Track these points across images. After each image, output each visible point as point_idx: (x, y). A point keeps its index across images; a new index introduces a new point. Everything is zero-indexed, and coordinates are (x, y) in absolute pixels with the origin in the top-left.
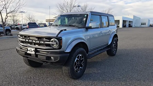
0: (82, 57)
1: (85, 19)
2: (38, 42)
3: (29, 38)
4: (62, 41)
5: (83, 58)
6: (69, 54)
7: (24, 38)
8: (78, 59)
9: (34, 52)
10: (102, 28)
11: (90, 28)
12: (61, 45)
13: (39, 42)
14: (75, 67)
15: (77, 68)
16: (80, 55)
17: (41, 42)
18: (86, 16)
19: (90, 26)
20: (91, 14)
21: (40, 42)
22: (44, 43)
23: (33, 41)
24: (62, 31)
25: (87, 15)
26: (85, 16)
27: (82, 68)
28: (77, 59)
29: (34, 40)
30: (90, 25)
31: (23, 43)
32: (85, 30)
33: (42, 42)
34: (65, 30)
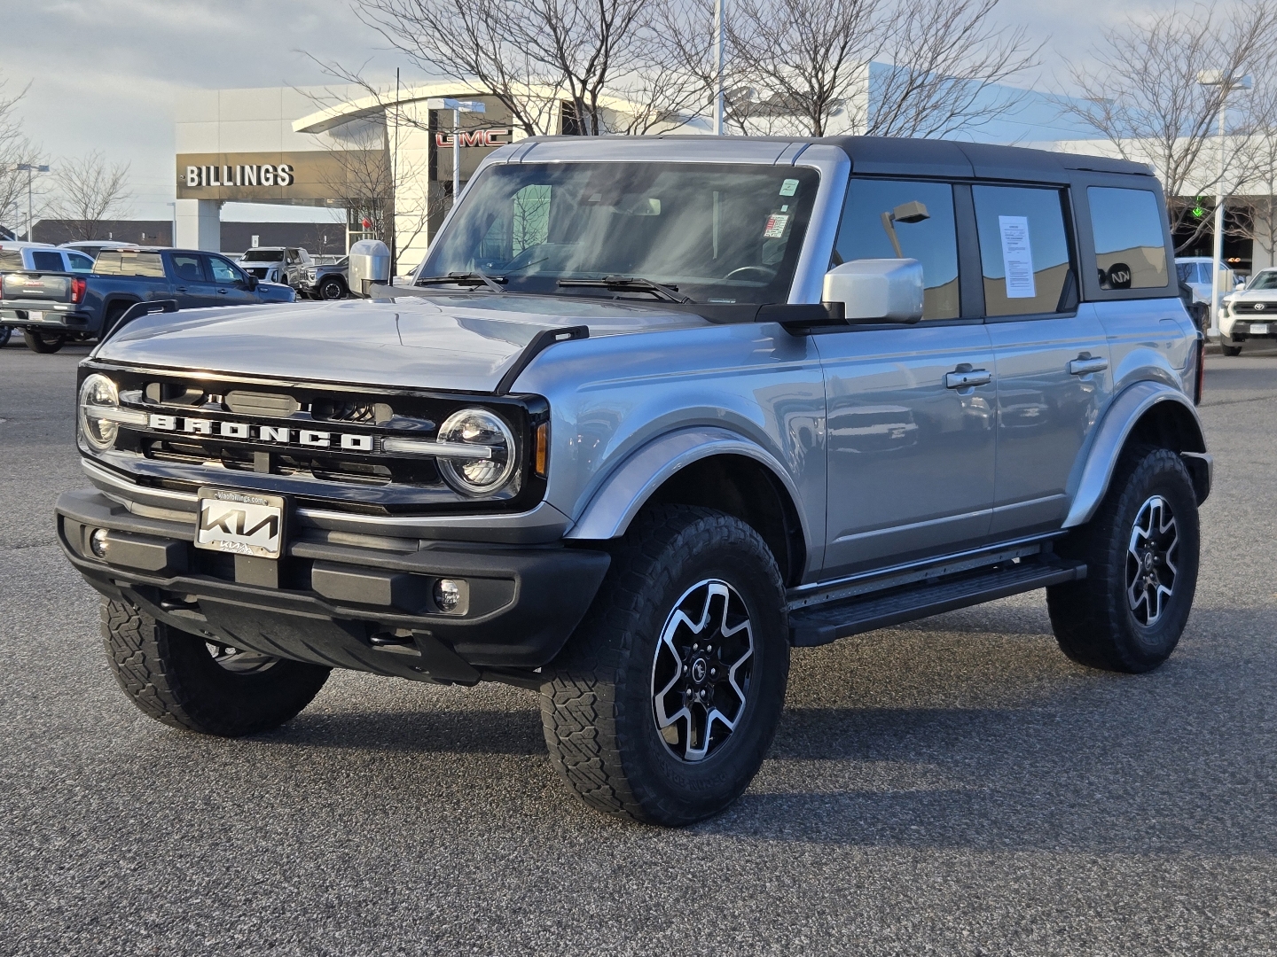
0: (737, 615)
1: (778, 226)
2: (315, 438)
3: (224, 406)
4: (548, 432)
5: (746, 624)
6: (607, 560)
7: (165, 405)
8: (696, 621)
9: (273, 533)
10: (984, 319)
11: (831, 319)
12: (540, 469)
13: (325, 443)
14: (660, 699)
15: (685, 712)
16: (718, 588)
17: (346, 441)
18: (789, 187)
19: (826, 298)
20: (853, 174)
21: (335, 440)
22: (378, 454)
23: (266, 432)
24: (545, 339)
25: (809, 181)
26: (782, 193)
27: (731, 725)
28: (680, 616)
29: (276, 424)
30: (831, 288)
31: (149, 456)
32: (775, 344)
33: (357, 442)
34: (579, 333)
